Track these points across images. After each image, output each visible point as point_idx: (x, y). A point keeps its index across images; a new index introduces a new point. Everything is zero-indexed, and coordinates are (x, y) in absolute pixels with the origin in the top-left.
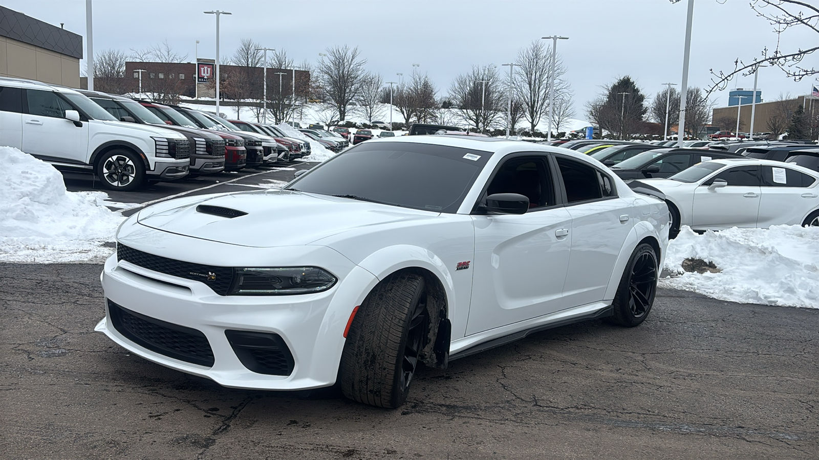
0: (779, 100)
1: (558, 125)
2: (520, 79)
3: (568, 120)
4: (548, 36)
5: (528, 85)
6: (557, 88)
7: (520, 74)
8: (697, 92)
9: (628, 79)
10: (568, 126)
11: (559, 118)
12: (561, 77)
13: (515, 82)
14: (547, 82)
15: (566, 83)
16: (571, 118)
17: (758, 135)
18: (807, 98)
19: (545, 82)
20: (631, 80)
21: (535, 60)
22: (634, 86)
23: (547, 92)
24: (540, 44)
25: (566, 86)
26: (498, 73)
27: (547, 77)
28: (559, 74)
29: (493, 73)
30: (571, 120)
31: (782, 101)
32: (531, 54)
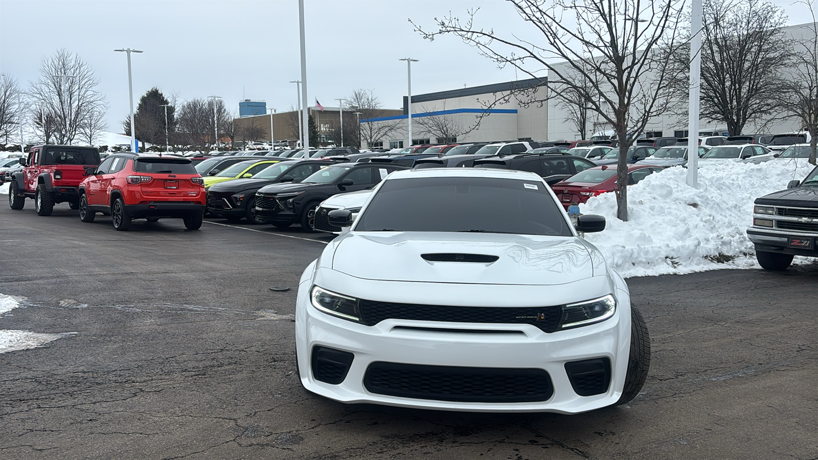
0: (291, 111)
1: (90, 138)
2: (48, 91)
3: (100, 133)
4: (121, 49)
5: (57, 97)
6: (91, 100)
7: (48, 85)
8: (221, 103)
9: (157, 91)
10: (101, 139)
11: (91, 131)
12: (94, 88)
13: (42, 93)
14: (79, 92)
15: (100, 94)
16: (104, 131)
17: (277, 142)
18: (313, 109)
19: (77, 93)
20: (160, 92)
21: (63, 71)
22: (163, 98)
23: (80, 104)
24: (66, 52)
25: (101, 98)
26: (16, 83)
27: (79, 88)
28: (91, 85)
29: (10, 82)
30: (104, 132)
31: (293, 112)
32: (56, 63)
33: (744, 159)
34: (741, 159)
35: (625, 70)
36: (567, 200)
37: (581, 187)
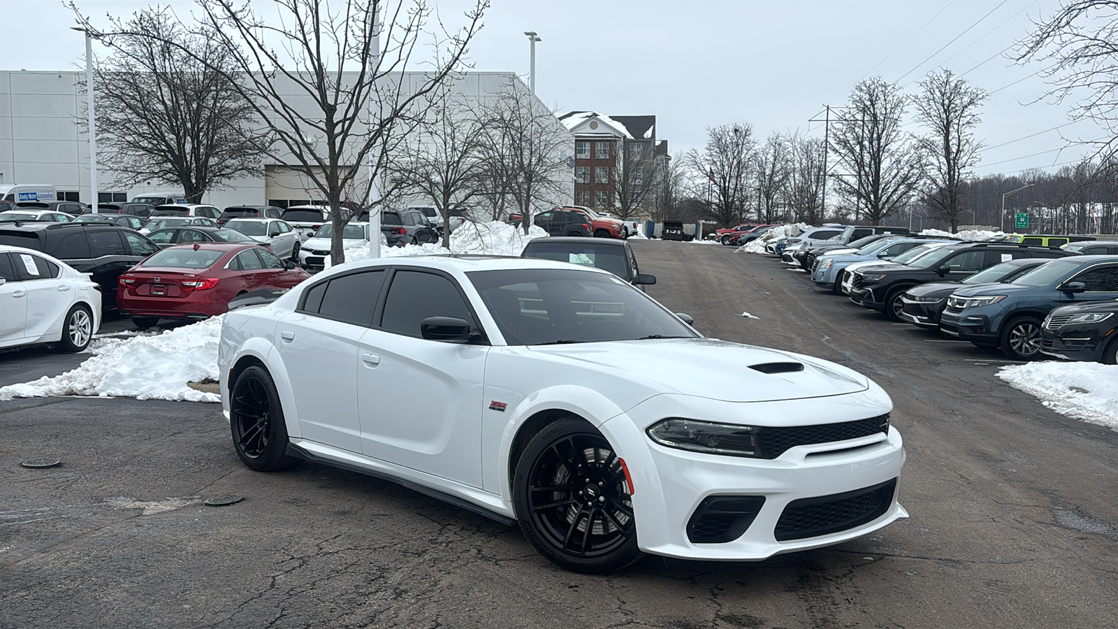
33: (272, 237)
34: (269, 238)
35: (338, 123)
36: (159, 293)
37: (183, 274)
